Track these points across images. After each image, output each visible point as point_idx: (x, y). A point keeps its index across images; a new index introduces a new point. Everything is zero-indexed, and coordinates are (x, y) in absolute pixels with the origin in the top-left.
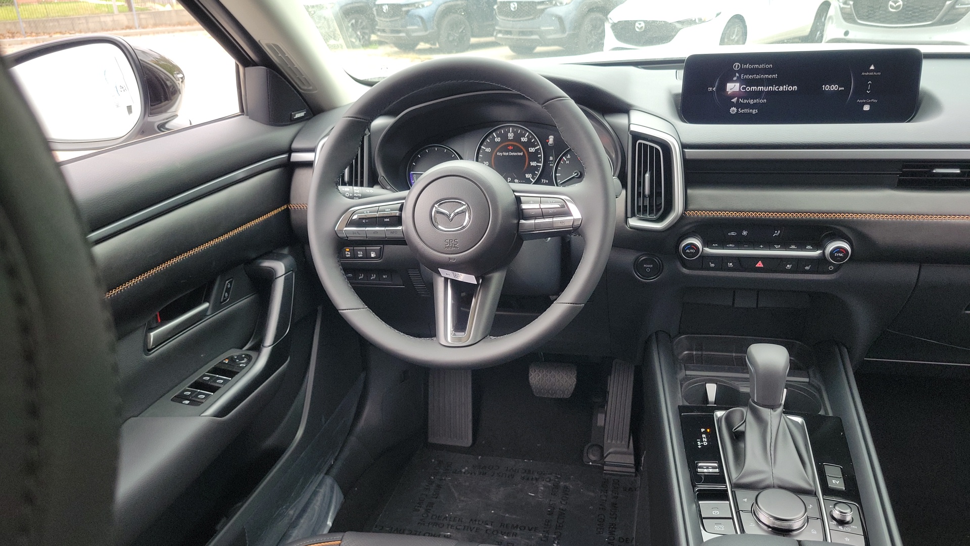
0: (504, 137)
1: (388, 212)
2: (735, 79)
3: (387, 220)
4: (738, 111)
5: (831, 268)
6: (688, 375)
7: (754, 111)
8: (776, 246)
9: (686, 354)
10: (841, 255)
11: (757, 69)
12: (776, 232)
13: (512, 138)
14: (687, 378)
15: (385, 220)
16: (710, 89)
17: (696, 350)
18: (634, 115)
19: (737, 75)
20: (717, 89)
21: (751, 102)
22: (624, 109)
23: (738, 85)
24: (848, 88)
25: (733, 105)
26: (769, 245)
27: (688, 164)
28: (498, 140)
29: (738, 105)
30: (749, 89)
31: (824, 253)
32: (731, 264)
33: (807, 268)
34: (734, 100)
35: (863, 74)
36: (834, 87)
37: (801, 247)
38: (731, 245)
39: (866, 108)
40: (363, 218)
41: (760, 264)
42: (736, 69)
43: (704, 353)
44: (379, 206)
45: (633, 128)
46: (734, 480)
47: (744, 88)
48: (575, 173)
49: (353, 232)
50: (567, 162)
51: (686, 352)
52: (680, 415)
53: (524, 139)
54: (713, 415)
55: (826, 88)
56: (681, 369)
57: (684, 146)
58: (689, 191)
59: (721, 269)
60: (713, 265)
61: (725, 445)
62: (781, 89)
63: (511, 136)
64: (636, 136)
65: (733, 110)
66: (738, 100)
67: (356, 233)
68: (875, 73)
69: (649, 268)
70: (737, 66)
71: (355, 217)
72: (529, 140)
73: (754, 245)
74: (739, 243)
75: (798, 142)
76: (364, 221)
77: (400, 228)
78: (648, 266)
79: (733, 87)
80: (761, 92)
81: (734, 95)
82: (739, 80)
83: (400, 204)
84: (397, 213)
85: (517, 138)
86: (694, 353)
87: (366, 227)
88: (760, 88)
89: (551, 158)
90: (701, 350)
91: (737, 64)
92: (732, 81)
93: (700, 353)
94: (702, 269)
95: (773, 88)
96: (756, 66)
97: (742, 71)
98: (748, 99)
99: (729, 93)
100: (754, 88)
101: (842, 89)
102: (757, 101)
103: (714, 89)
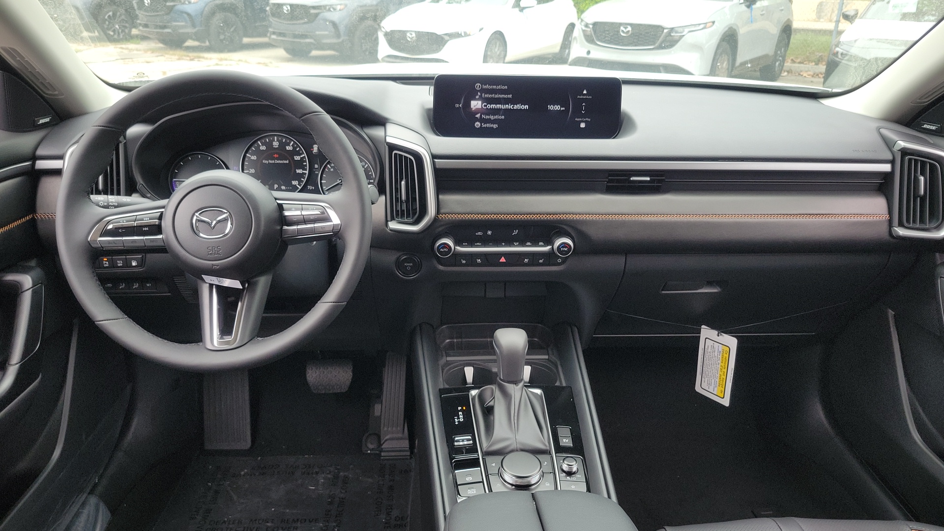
0: (269, 145)
1: (146, 221)
2: (477, 97)
3: (146, 229)
4: (481, 125)
5: (559, 261)
6: (449, 361)
7: (495, 126)
8: (515, 243)
9: (448, 342)
10: (566, 249)
11: (495, 89)
12: (515, 231)
13: (277, 147)
14: (448, 363)
15: (144, 229)
16: (457, 105)
17: (457, 338)
18: (390, 128)
19: (479, 94)
20: (463, 105)
21: (492, 117)
22: (381, 122)
23: (480, 102)
24: (567, 110)
25: (477, 120)
26: (510, 243)
27: (437, 172)
28: (263, 148)
29: (481, 120)
30: (490, 106)
31: (553, 248)
32: (479, 260)
33: (541, 261)
34: (478, 116)
35: (578, 97)
36: (557, 108)
37: (535, 243)
38: (478, 244)
39: (583, 125)
40: (120, 228)
41: (503, 260)
42: (478, 89)
43: (464, 340)
44: (136, 215)
45: (389, 140)
46: (485, 449)
47: (485, 106)
48: (339, 180)
49: (109, 242)
50: (332, 170)
51: (448, 341)
52: (441, 396)
53: (289, 148)
54: (468, 395)
55: (551, 107)
56: (442, 356)
57: (434, 157)
58: (441, 197)
59: (472, 265)
60: (464, 262)
61: (478, 419)
62: (515, 107)
63: (276, 144)
64: (392, 147)
65: (478, 124)
66: (481, 116)
67: (111, 243)
68: (587, 97)
69: (409, 266)
70: (478, 86)
71: (110, 227)
72: (294, 148)
73: (497, 243)
74: (485, 242)
75: (528, 154)
76: (120, 231)
77: (160, 237)
78: (408, 264)
79: (476, 104)
80: (500, 109)
81: (477, 111)
82: (481, 98)
83: (160, 213)
84: (157, 222)
85: (282, 145)
86: (455, 340)
87: (123, 237)
88: (499, 106)
89: (316, 166)
90: (461, 337)
91: (478, 84)
92: (475, 99)
93: (460, 340)
94: (455, 265)
95: (510, 107)
96: (494, 87)
97: (483, 91)
98: (489, 115)
99: (473, 109)
100: (493, 106)
101: (563, 109)
102: (496, 117)
103: (460, 105)
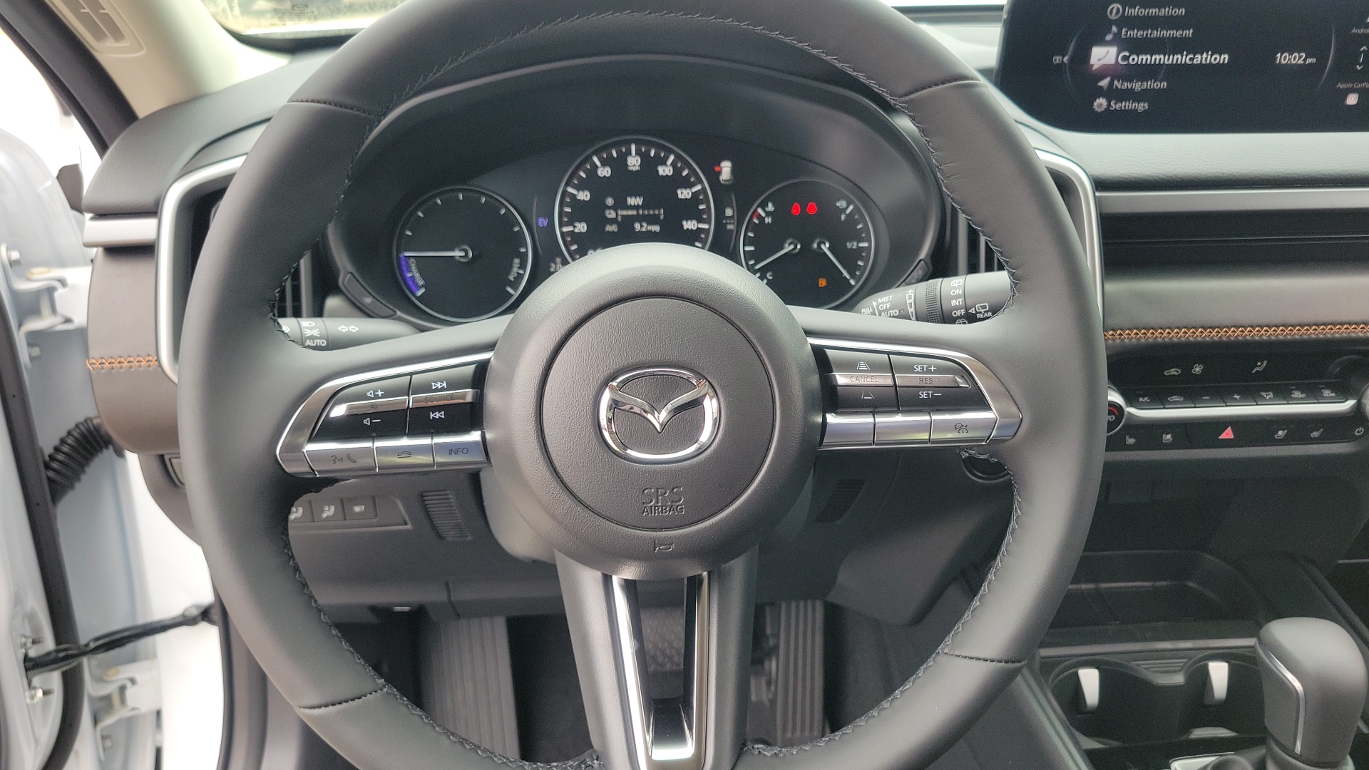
0: (619, 164)
1: (441, 395)
2: (1109, 37)
3: (437, 415)
4: (1109, 105)
5: (1359, 431)
6: (1046, 658)
7: (1142, 107)
8: (1263, 394)
11: (1155, 18)
12: (1259, 364)
13: (637, 168)
15: (432, 416)
16: (1057, 59)
19: (1114, 29)
20: (1071, 60)
21: (1137, 86)
23: (1113, 50)
24: (1322, 59)
25: (1101, 92)
26: (1251, 394)
27: (1111, 225)
28: (604, 172)
29: (1111, 94)
30: (1136, 59)
31: (1359, 404)
32: (1169, 436)
33: (1315, 434)
34: (1104, 83)
35: (1354, 31)
36: (1296, 59)
37: (1313, 393)
38: (1172, 399)
39: (1352, 100)
40: (366, 415)
41: (1228, 434)
42: (1113, 17)
44: (411, 374)
47: (1126, 58)
48: (789, 244)
49: (334, 456)
50: (769, 218)
53: (665, 171)
55: (1283, 59)
57: (1101, 184)
59: (1149, 447)
60: (1131, 441)
62: (1198, 59)
63: (634, 162)
65: (1100, 103)
66: (1111, 83)
67: (342, 459)
70: (1114, 11)
71: (339, 411)
72: (677, 171)
73: (1222, 396)
74: (1193, 395)
76: (367, 422)
77: (475, 436)
79: (1103, 55)
80: (1159, 66)
81: (1104, 72)
82: (1117, 40)
83: (473, 367)
84: (469, 394)
85: (649, 164)
87: (373, 439)
88: (1158, 58)
89: (729, 212)
91: (1115, 6)
92: (1101, 42)
95: (1182, 59)
96: (1154, 11)
97: (1125, 22)
98: (1131, 81)
99: (1095, 68)
100: (1145, 58)
101: (1313, 60)
102: (1149, 85)
103: (1066, 59)
